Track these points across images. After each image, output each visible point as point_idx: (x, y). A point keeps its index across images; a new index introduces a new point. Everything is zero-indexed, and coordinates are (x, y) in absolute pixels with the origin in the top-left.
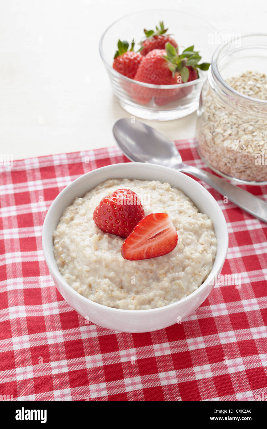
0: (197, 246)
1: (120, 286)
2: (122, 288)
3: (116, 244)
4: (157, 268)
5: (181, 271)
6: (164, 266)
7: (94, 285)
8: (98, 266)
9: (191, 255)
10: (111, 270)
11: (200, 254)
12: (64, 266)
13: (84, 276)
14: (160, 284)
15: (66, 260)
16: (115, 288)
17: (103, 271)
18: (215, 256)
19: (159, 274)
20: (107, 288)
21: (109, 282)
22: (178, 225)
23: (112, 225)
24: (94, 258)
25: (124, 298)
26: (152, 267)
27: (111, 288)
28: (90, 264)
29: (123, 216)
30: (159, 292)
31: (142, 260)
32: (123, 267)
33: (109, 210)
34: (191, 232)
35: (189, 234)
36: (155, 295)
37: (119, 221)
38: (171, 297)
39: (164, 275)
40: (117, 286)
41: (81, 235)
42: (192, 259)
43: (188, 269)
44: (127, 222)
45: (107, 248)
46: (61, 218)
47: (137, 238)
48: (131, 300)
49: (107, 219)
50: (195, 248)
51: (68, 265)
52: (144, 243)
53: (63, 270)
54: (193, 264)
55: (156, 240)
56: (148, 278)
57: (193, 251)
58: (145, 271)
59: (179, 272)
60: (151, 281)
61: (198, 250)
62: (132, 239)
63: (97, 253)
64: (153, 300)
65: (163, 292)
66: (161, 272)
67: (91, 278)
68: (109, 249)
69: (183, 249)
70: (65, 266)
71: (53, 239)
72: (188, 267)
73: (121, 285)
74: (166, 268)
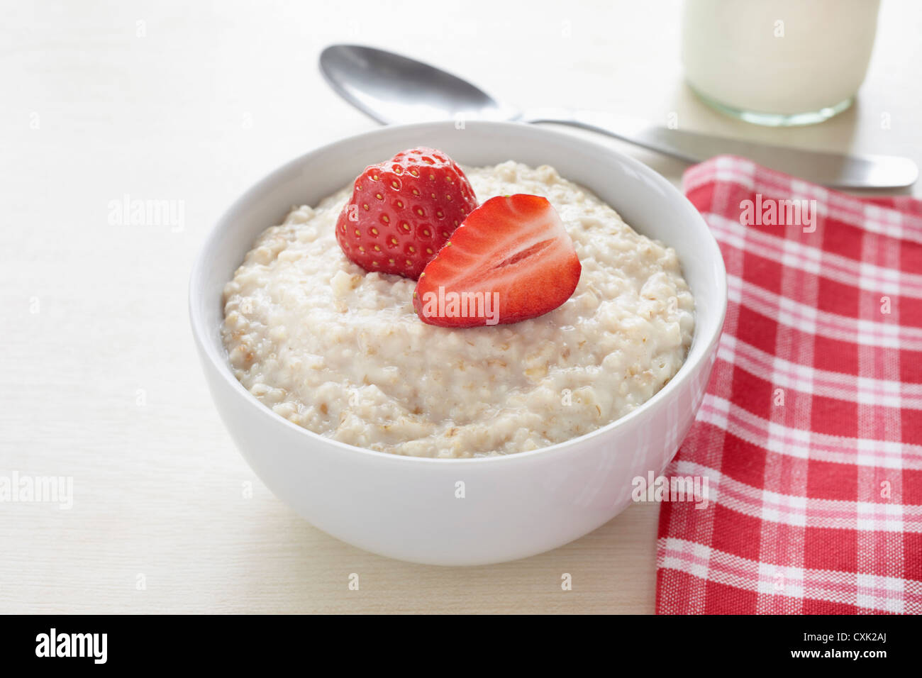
0: (638, 303)
1: (414, 408)
2: (417, 411)
3: (400, 293)
4: (522, 354)
5: (591, 364)
6: (540, 349)
7: (334, 405)
8: (346, 352)
9: (620, 320)
10: (386, 363)
11: (648, 320)
12: (251, 365)
13: (305, 382)
14: (532, 393)
15: (255, 348)
16: (396, 409)
17: (362, 366)
18: (690, 337)
19: (529, 370)
20: (374, 409)
21: (380, 394)
22: (581, 246)
23: (389, 239)
24: (336, 329)
25: (425, 436)
26: (505, 349)
27: (384, 408)
28: (325, 348)
29: (420, 212)
30: (527, 415)
31: (477, 329)
32: (421, 353)
33: (378, 196)
34: (617, 270)
35: (612, 274)
36: (516, 426)
37: (409, 227)
38: (565, 432)
39: (543, 372)
40: (401, 404)
41: (302, 283)
42: (623, 331)
43: (613, 358)
44: (432, 230)
45: (375, 303)
46: (249, 254)
47: (460, 261)
48: (446, 439)
49: (373, 223)
50: (632, 305)
51: (261, 363)
52: (480, 276)
53: (245, 376)
54: (625, 343)
55: (515, 268)
56: (493, 382)
57: (625, 312)
58: (484, 363)
59: (584, 365)
60: (503, 388)
61: (639, 312)
62: (445, 264)
63: (346, 318)
64: (509, 438)
65: (539, 417)
66: (532, 363)
67: (328, 386)
68: (381, 306)
69: (597, 307)
70: (255, 366)
71: (224, 301)
72: (613, 354)
73: (415, 404)
74: (548, 353)
